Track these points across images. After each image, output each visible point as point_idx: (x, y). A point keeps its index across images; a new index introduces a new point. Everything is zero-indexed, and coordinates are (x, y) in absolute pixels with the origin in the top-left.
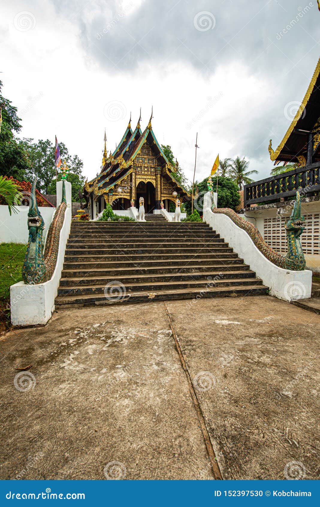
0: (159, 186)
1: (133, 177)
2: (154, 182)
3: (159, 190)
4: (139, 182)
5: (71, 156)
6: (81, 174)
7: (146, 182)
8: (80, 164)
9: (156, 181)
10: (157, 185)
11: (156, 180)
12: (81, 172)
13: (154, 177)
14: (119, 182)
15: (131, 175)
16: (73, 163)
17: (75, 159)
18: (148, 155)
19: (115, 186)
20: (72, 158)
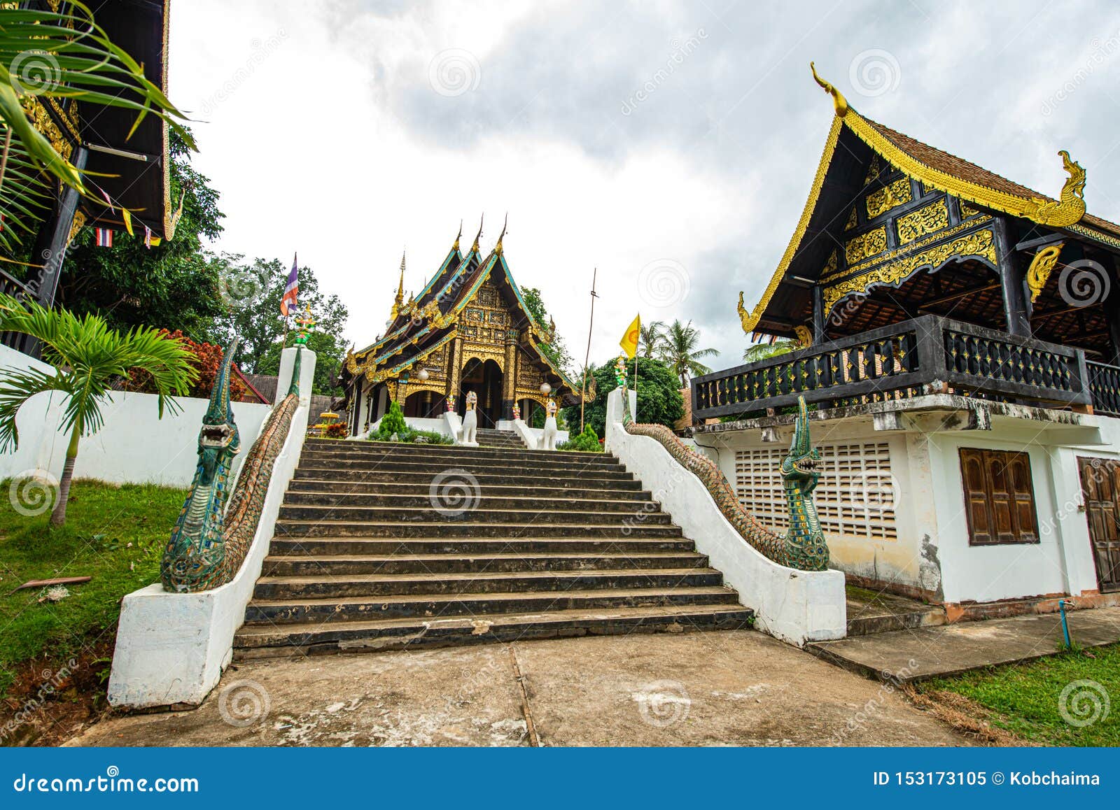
0: (512, 370)
1: (457, 348)
2: (500, 361)
3: (511, 377)
4: (467, 358)
5: (322, 296)
6: (341, 334)
7: (483, 359)
8: (341, 313)
9: (507, 360)
10: (507, 366)
11: (506, 356)
12: (340, 330)
13: (503, 351)
14: (424, 356)
15: (452, 343)
16: (326, 310)
17: (331, 303)
18: (491, 304)
19: (415, 364)
20: (325, 301)
